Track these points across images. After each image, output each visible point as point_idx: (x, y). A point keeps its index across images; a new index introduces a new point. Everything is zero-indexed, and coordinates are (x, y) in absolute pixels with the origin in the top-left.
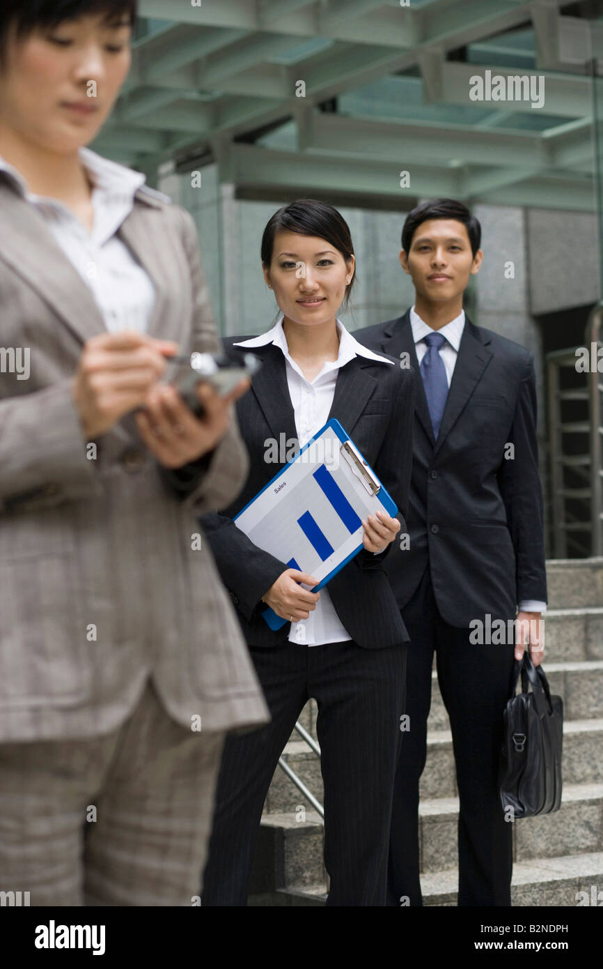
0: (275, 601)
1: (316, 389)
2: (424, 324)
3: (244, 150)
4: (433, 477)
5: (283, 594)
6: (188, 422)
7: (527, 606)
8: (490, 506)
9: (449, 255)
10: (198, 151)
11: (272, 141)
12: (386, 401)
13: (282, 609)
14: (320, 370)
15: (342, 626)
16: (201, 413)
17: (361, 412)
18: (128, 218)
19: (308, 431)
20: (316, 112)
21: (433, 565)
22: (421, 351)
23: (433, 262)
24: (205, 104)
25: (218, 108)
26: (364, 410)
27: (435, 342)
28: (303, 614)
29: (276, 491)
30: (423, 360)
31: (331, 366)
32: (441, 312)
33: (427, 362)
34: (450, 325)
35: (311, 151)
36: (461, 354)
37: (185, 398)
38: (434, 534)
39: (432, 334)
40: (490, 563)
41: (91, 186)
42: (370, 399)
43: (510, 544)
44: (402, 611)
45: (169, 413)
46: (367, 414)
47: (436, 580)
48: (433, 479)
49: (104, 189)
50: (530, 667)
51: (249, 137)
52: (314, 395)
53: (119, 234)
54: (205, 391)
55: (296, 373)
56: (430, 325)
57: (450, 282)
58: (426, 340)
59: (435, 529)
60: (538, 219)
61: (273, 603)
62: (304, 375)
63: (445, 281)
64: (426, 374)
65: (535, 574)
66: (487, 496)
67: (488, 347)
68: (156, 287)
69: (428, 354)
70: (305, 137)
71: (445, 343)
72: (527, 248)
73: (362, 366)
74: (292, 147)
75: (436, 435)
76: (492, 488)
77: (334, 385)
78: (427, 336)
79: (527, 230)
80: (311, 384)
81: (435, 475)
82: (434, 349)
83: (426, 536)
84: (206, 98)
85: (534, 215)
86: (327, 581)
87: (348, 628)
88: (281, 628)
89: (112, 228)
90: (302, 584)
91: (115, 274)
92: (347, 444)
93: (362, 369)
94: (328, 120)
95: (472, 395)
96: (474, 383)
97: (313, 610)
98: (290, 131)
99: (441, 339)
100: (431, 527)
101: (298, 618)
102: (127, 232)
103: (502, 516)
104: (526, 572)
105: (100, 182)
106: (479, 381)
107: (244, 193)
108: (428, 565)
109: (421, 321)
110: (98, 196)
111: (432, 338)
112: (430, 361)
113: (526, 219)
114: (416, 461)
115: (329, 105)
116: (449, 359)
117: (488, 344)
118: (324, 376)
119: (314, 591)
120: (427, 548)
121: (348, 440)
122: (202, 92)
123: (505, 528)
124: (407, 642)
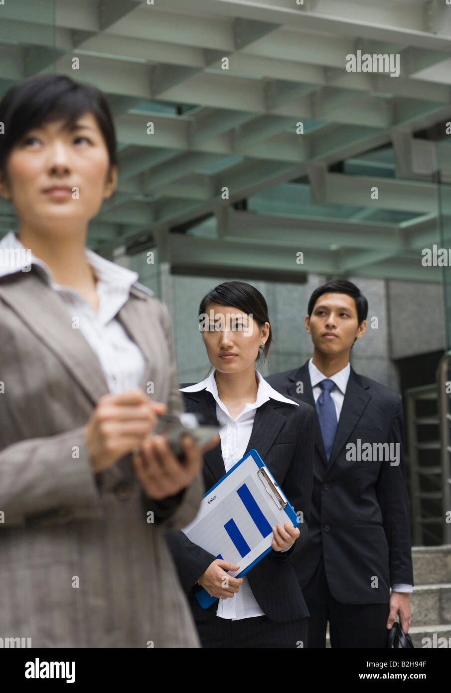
0: (208, 584)
1: (238, 424)
2: (319, 372)
3: (178, 238)
4: (326, 489)
5: (214, 580)
6: (172, 464)
7: (399, 588)
8: (368, 511)
9: (339, 320)
10: (143, 239)
11: (198, 231)
12: (293, 433)
13: (213, 590)
14: (243, 409)
15: (258, 605)
16: (182, 458)
17: (272, 442)
18: (124, 306)
19: (232, 456)
20: (231, 210)
21: (326, 556)
22: (317, 394)
23: (327, 323)
24: (148, 204)
25: (158, 207)
26: (275, 440)
27: (327, 386)
28: (228, 594)
29: (209, 502)
30: (318, 400)
31: (251, 407)
32: (332, 363)
33: (321, 401)
34: (339, 374)
35: (228, 239)
36: (347, 396)
37: (171, 446)
38: (327, 532)
39: (325, 380)
40: (369, 555)
41: (96, 280)
42: (280, 432)
43: (385, 539)
44: (303, 591)
45: (158, 456)
46: (278, 444)
47: (328, 568)
48: (325, 490)
49: (106, 282)
50: (401, 635)
51: (181, 229)
52: (237, 428)
53: (117, 318)
54: (188, 441)
55: (224, 412)
56: (324, 373)
57: (337, 340)
58: (320, 385)
59: (327, 528)
60: (395, 288)
61: (206, 586)
62: (230, 413)
63: (333, 339)
64: (320, 411)
65: (404, 563)
66: (368, 504)
67: (367, 391)
68: (146, 360)
69: (322, 395)
70: (223, 228)
71: (335, 387)
72: (388, 310)
73: (275, 407)
74: (214, 236)
75: (328, 457)
76: (371, 498)
77: (252, 421)
78: (320, 382)
79: (388, 296)
80: (235, 420)
81: (327, 487)
82: (326, 392)
83: (320, 534)
84: (149, 199)
85: (393, 285)
86: (247, 570)
87: (262, 605)
88: (211, 606)
89: (113, 313)
90: (229, 572)
91: (115, 347)
92: (263, 469)
93: (274, 409)
94: (240, 216)
95: (355, 427)
96: (358, 418)
97: (237, 592)
98: (212, 223)
99: (332, 385)
100: (324, 527)
101: (225, 597)
102: (124, 315)
103: (378, 518)
104: (397, 562)
105: (103, 276)
106: (361, 417)
107: (177, 270)
108: (322, 557)
109: (317, 370)
110: (101, 287)
111: (325, 383)
112: (323, 401)
113: (387, 287)
114: (315, 479)
115: (241, 205)
116: (338, 400)
117: (368, 388)
118: (245, 414)
119: (237, 577)
120: (321, 543)
121: (264, 466)
122: (146, 196)
123: (382, 528)
124: (308, 617)
